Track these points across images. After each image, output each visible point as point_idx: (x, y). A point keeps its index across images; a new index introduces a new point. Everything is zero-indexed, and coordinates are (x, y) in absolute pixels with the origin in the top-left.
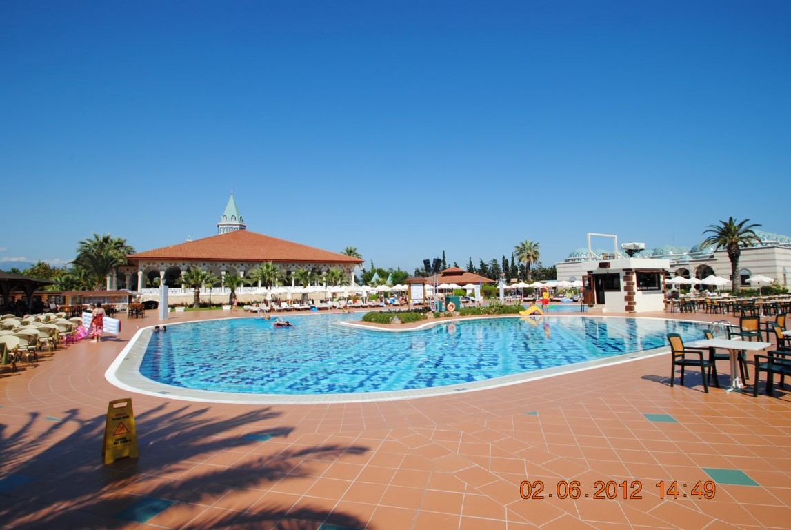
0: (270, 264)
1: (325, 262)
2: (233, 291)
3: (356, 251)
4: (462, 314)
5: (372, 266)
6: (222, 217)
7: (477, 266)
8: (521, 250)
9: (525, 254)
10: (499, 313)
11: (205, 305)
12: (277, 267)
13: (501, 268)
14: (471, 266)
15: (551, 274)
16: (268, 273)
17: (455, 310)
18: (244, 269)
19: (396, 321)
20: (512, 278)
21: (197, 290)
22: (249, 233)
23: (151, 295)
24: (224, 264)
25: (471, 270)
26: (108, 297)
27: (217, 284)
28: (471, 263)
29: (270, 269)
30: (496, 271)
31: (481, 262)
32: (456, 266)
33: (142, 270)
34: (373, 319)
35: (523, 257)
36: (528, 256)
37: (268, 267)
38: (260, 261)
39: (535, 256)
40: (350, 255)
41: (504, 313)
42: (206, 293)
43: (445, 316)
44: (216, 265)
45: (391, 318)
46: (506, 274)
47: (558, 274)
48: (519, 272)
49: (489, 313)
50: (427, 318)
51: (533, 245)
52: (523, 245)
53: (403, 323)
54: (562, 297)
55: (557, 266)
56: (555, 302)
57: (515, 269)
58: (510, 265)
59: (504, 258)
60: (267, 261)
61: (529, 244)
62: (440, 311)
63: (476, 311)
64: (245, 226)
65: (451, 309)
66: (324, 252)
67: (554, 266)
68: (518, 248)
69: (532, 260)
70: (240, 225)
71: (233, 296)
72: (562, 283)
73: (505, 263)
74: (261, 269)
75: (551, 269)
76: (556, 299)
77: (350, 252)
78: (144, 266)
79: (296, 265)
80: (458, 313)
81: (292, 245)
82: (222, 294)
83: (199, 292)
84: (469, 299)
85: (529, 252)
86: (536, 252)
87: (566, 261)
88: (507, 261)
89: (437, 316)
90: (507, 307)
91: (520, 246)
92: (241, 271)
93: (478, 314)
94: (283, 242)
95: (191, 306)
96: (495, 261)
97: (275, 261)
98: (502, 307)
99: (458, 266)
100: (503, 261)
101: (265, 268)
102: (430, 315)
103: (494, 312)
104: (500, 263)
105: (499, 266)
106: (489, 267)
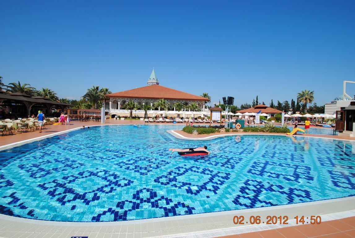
0: (163, 100)
1: (190, 100)
2: (146, 112)
3: (208, 95)
4: (245, 131)
5: (220, 103)
6: (149, 79)
7: (276, 104)
8: (302, 96)
9: (304, 98)
10: (271, 132)
11: (134, 118)
12: (166, 101)
13: (290, 105)
14: (272, 104)
15: (321, 110)
16: (161, 104)
17: (240, 128)
18: (153, 102)
19: (195, 132)
20: (297, 111)
21: (131, 111)
22: (160, 86)
23: (114, 112)
24: (144, 100)
25: (272, 106)
26: (95, 112)
27: (139, 108)
28: (272, 102)
29: (163, 102)
30: (287, 107)
31: (279, 102)
32: (264, 104)
33: (111, 101)
34: (186, 130)
35: (303, 99)
36: (306, 99)
37: (162, 101)
38: (158, 99)
39: (311, 99)
40: (205, 97)
41: (274, 132)
42: (135, 112)
43: (233, 131)
44: (141, 100)
45: (193, 130)
46: (293, 109)
47: (325, 110)
48: (301, 108)
49: (263, 131)
50: (220, 132)
51: (310, 92)
52: (303, 92)
53: (200, 134)
54: (324, 124)
55: (325, 105)
56: (319, 127)
57: (299, 106)
58: (296, 104)
59: (292, 100)
60: (161, 98)
61: (307, 92)
62: (231, 128)
63: (255, 130)
64: (159, 83)
65: (238, 127)
66: (190, 95)
67: (324, 106)
68: (300, 94)
69: (308, 101)
70: (157, 83)
71: (146, 114)
72: (326, 116)
73: (293, 103)
74: (159, 102)
75: (322, 107)
76: (320, 125)
77: (205, 95)
78: (112, 100)
79: (176, 101)
80: (242, 130)
81: (176, 91)
82: (141, 113)
83: (132, 112)
84: (263, 121)
85: (307, 96)
86: (312, 97)
87: (332, 102)
88: (294, 102)
89: (227, 131)
90: (277, 129)
91: (301, 93)
92: (151, 103)
93: (256, 131)
94: (171, 90)
95: (129, 118)
96: (287, 101)
97: (165, 99)
98: (273, 128)
99: (265, 104)
100: (292, 102)
101: (160, 102)
102: (223, 130)
103: (267, 131)
104: (290, 103)
105: (289, 104)
106: (283, 105)
